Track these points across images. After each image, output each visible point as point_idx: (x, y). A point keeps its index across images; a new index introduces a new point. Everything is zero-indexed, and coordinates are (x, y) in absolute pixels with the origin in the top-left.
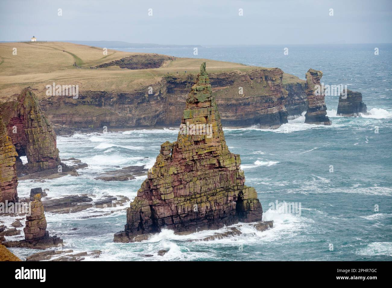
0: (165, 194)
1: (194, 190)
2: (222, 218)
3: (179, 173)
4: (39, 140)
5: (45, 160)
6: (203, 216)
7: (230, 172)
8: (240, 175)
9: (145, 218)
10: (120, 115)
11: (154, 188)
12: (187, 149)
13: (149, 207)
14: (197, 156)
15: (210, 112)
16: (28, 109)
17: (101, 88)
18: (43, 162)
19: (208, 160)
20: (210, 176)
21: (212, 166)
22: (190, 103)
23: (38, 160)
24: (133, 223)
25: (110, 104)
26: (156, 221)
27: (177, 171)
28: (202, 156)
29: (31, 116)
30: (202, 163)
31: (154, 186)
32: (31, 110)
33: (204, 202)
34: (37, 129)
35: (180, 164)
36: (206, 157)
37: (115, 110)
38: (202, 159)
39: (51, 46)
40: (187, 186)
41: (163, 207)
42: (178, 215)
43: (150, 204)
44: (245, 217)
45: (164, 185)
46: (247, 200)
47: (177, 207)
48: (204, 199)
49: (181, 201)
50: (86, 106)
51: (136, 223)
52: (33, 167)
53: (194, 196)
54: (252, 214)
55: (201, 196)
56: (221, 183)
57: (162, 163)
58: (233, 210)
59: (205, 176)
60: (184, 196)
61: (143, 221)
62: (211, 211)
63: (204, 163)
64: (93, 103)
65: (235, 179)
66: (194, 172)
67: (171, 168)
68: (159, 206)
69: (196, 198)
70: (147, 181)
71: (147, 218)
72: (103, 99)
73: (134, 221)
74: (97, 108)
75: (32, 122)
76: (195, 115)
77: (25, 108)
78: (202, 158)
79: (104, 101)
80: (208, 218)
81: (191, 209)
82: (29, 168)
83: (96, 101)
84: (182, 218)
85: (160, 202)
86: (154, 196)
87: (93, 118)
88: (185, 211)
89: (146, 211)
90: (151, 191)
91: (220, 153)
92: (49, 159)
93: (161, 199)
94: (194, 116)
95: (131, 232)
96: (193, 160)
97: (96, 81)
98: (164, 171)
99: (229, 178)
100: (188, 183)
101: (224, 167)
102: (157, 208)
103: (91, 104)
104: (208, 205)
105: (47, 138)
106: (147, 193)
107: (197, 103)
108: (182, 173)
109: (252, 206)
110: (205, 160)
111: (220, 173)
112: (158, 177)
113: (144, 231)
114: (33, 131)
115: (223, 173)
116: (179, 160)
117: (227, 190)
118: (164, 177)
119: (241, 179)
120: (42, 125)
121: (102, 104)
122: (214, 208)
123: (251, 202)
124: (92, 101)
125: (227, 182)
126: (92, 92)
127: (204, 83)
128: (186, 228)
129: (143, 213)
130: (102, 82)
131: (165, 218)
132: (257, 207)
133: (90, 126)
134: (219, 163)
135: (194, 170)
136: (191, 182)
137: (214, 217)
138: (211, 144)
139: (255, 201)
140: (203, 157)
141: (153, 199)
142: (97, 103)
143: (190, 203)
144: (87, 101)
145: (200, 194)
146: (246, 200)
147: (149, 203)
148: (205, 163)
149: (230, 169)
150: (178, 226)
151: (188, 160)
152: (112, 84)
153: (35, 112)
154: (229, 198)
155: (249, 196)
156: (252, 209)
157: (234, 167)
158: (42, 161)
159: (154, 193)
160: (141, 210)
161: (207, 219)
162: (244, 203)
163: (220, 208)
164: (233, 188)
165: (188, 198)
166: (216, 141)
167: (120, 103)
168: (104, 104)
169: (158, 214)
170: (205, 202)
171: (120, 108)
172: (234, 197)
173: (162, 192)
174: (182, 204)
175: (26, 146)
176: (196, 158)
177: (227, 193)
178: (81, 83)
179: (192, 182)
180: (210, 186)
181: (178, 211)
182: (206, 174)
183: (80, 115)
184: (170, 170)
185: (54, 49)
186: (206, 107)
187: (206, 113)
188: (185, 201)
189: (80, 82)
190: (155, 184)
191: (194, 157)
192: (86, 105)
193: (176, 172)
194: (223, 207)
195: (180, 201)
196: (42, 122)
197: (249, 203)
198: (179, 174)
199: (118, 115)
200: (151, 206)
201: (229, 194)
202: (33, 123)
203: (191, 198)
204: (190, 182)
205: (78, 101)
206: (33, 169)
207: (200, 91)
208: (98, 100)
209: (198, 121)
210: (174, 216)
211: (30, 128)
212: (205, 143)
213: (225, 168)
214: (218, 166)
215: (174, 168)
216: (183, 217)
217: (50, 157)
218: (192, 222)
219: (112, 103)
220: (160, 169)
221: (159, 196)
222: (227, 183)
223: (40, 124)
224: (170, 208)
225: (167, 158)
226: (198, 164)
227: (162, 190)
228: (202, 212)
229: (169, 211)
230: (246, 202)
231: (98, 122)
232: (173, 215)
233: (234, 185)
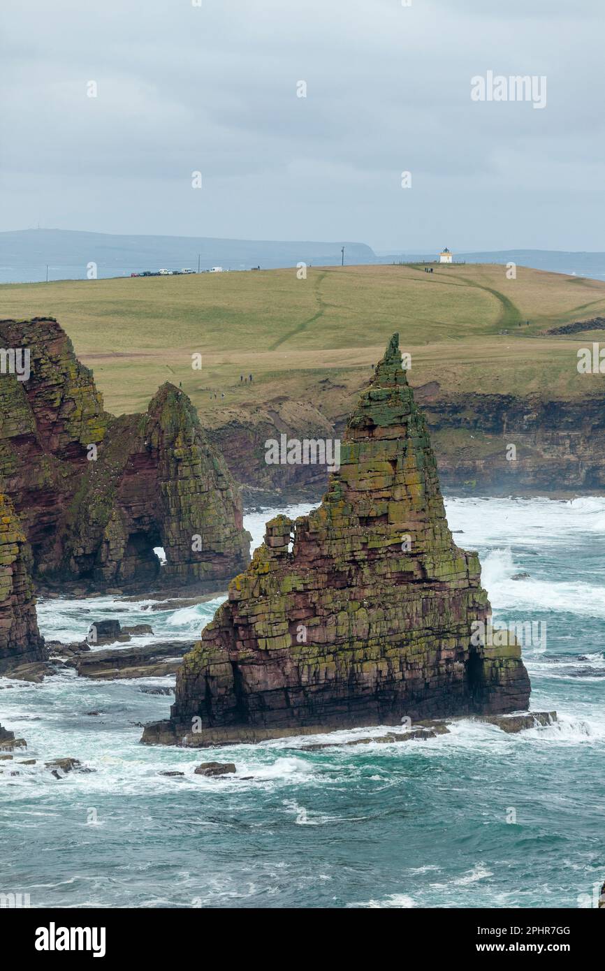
0: (266, 637)
1: (349, 630)
2: (419, 700)
3: (309, 590)
4: (193, 509)
5: (204, 559)
6: (367, 691)
7: (451, 593)
8: (477, 601)
9: (219, 690)
10: (547, 456)
11: (240, 622)
12: (338, 534)
13: (228, 666)
14: (364, 552)
15: (405, 449)
16: (168, 435)
17: (503, 385)
18: (200, 562)
19: (392, 562)
20: (397, 600)
21: (404, 578)
22: (354, 428)
23: (187, 558)
24: (187, 701)
25: (521, 428)
26: (244, 699)
27: (305, 584)
28: (380, 552)
29: (176, 451)
30: (377, 570)
31: (242, 617)
32: (176, 436)
33: (373, 660)
34: (189, 483)
35: (314, 568)
36: (389, 555)
37: (535, 443)
38: (379, 559)
39: (463, 277)
40: (329, 620)
41: (261, 667)
42: (300, 687)
43: (232, 659)
44: (484, 699)
45: (267, 616)
46: (494, 660)
47: (298, 667)
48: (374, 652)
49: (311, 656)
50: (461, 431)
51: (193, 702)
52: (176, 573)
53: (348, 644)
54: (502, 693)
55: (367, 646)
56: (426, 618)
57: (263, 564)
58: (456, 681)
59: (385, 599)
60: (323, 643)
61: (213, 698)
62: (391, 680)
63: (382, 568)
64: (478, 425)
65: (465, 608)
66: (353, 590)
67: (287, 578)
68: (252, 664)
69: (353, 650)
70: (225, 606)
71: (222, 691)
72: (505, 414)
73: (190, 696)
74: (490, 437)
75: (177, 465)
76: (365, 457)
77: (163, 432)
78: (378, 556)
79: (506, 421)
80: (380, 698)
81: (336, 675)
82: (167, 578)
83: (487, 420)
84: (310, 695)
85: (256, 655)
86: (243, 641)
87: (477, 462)
88: (318, 680)
89: (219, 674)
90: (236, 628)
91: (427, 548)
92: (215, 556)
93: (256, 648)
94: (362, 460)
95: (182, 721)
96: (354, 562)
97: (491, 368)
98: (269, 582)
99: (447, 605)
100: (333, 613)
101: (436, 581)
102: (246, 669)
103: (475, 427)
104: (383, 666)
105: (212, 506)
106: (227, 632)
107: (372, 428)
108: (319, 589)
109: (503, 674)
110: (385, 563)
111: (424, 594)
112: (253, 596)
113: (214, 722)
114: (179, 488)
115: (432, 593)
116: (311, 560)
117: (441, 634)
118: (268, 598)
119: (480, 610)
120: (200, 474)
121: (503, 427)
122: (398, 675)
123: (501, 666)
124: (478, 419)
125: (441, 615)
126: (479, 397)
127: (392, 381)
128: (319, 719)
129: (213, 678)
130: (506, 371)
131: (265, 693)
132: (515, 678)
133: (467, 482)
134: (423, 570)
135: (354, 583)
136: (342, 613)
137: (396, 696)
138: (404, 526)
139: (511, 664)
140: (383, 556)
141: (238, 647)
142: (489, 425)
143: (333, 661)
144: (466, 419)
145: (366, 641)
146: (490, 659)
147: (229, 655)
148: (384, 570)
149: (452, 585)
150: (299, 712)
151: (337, 561)
152: (530, 375)
153: (187, 440)
154: (444, 655)
155: (499, 651)
156: (501, 683)
157: (461, 582)
158: (199, 560)
159: (242, 633)
160: (209, 671)
161: (379, 700)
162: (485, 667)
163: (414, 676)
164: (456, 631)
165: (333, 648)
166: (416, 518)
167: (547, 427)
168: (507, 427)
169: (250, 682)
170: (376, 660)
171: (547, 440)
172: (460, 651)
173: (259, 632)
174: (311, 662)
175: (162, 523)
176: (361, 555)
177: (438, 641)
178: (454, 373)
179: (346, 613)
180: (395, 624)
181: (300, 678)
182: (386, 595)
183: (445, 454)
184: (285, 582)
185: (463, 283)
186: (395, 439)
187: (393, 451)
188: (322, 654)
189: (452, 370)
190: (243, 613)
191: (355, 554)
192: (461, 427)
193: (300, 588)
194: (423, 674)
195: (308, 654)
196: (200, 466)
197: (497, 668)
198: (309, 593)
199: (542, 456)
200: (234, 664)
201: (443, 643)
202: (179, 468)
203: (340, 650)
204: (339, 611)
205: (442, 417)
206: (176, 579)
207: (378, 400)
208: (493, 417)
209: (371, 471)
210: (290, 690)
211: (175, 479)
212: (388, 523)
213: (439, 582)
214: (419, 577)
215: (296, 578)
216: (312, 693)
217: (217, 551)
218: (337, 705)
219: (526, 424)
220: (259, 578)
221: (252, 640)
222: (441, 617)
223: (197, 470)
224: (280, 671)
225: (278, 554)
226: (367, 571)
227: (260, 627)
228: (363, 684)
229: (278, 678)
230: (490, 665)
231: (488, 471)
232: (289, 687)
233: (462, 623)
